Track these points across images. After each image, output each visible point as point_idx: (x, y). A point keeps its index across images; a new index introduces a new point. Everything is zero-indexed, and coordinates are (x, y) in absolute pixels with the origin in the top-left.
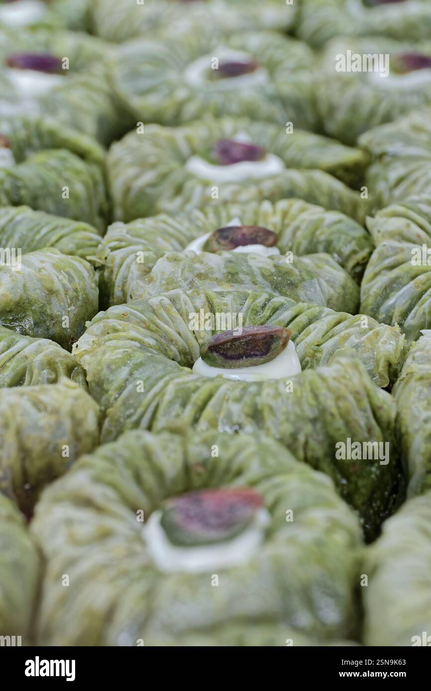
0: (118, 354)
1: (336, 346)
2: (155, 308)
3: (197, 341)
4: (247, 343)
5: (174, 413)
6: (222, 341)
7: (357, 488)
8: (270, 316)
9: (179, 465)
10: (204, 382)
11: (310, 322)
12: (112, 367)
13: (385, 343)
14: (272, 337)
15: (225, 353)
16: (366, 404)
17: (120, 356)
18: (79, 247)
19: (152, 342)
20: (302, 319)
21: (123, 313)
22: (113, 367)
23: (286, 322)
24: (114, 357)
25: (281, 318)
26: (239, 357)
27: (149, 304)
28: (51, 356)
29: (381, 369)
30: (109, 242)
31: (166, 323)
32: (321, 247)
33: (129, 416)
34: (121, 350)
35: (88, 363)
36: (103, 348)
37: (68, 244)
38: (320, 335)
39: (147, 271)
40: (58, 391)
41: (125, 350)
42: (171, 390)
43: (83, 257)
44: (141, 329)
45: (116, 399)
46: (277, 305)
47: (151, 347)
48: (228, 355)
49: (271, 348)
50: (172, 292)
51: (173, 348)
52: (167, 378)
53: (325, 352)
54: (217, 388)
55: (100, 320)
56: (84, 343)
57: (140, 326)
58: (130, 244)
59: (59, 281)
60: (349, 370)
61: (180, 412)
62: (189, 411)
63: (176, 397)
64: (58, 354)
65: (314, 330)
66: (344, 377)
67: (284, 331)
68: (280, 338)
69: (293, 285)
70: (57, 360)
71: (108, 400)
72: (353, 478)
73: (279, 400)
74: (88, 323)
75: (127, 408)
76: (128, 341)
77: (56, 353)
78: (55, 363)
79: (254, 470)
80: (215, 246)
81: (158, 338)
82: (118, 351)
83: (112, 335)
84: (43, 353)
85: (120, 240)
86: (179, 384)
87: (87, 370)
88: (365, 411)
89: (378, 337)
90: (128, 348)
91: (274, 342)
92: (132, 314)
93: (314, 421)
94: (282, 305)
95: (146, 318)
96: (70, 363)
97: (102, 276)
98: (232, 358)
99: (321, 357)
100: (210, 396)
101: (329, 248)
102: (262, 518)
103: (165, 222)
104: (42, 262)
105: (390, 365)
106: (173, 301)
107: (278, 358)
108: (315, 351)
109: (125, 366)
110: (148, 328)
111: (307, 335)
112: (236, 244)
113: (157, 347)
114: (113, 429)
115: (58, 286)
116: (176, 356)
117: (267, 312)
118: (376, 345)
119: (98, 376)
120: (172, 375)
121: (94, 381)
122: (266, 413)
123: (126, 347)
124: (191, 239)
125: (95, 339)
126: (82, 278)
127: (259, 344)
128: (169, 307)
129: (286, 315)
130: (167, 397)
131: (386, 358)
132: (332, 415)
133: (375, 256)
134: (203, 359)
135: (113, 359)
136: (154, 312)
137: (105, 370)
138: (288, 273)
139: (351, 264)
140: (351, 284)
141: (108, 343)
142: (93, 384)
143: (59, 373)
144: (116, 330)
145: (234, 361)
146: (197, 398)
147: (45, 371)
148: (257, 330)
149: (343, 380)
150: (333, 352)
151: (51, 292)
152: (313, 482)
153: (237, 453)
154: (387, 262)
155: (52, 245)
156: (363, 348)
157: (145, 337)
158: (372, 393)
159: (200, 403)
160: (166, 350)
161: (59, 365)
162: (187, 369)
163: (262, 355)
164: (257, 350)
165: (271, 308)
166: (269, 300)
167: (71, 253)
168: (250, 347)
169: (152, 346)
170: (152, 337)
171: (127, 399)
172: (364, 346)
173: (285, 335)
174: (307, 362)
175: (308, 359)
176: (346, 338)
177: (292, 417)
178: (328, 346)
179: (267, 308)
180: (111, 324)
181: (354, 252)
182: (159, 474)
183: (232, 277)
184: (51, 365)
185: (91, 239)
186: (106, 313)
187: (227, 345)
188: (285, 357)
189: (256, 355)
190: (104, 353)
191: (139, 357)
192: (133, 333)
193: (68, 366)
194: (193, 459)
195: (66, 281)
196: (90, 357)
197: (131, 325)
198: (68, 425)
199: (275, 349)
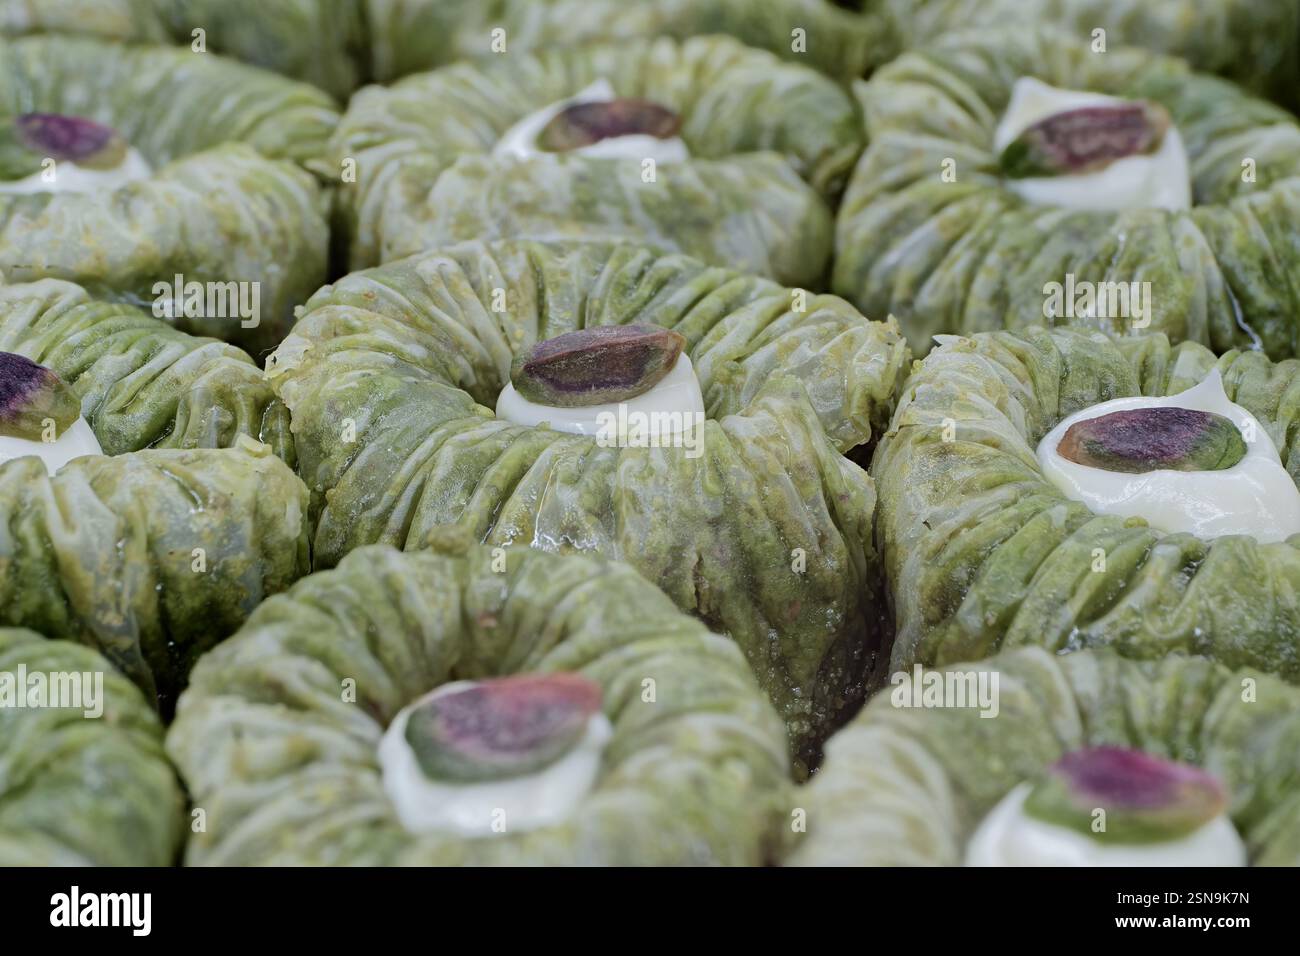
0: (349, 381)
1: (773, 363)
2: (428, 281)
3: (509, 345)
4: (598, 361)
5: (452, 504)
6: (549, 357)
7: (797, 647)
8: (651, 298)
9: (452, 615)
10: (514, 438)
11: (727, 310)
12: (339, 408)
13: (865, 359)
14: (646, 349)
15: (556, 378)
16: (815, 488)
17: (354, 384)
18: (295, 139)
19: (417, 351)
20: (711, 303)
21: (366, 292)
22: (341, 407)
23: (681, 309)
24: (343, 387)
25: (671, 301)
26: (584, 386)
27: (416, 274)
28: (223, 381)
29: (854, 412)
30: (352, 131)
31: (450, 311)
32: (766, 139)
33: (367, 507)
34: (358, 373)
35: (293, 394)
36: (323, 366)
37: (272, 134)
38: (743, 340)
39: (420, 196)
40: (230, 461)
41: (364, 371)
42: (448, 453)
43: (300, 162)
44: (400, 326)
45: (344, 471)
46: (665, 274)
47: (418, 364)
48: (563, 382)
49: (644, 369)
50: (463, 247)
51: (461, 360)
52: (441, 431)
53: (750, 374)
54: (538, 452)
55: (323, 304)
56: (289, 353)
57: (398, 320)
58: (390, 136)
59: (251, 214)
60: (786, 424)
61: (463, 502)
62: (481, 501)
63: (457, 471)
64: (237, 375)
65: (732, 327)
66: (776, 438)
67: (670, 338)
68: (663, 351)
69: (703, 225)
70: (235, 389)
71: (328, 470)
72: (790, 630)
73: (650, 482)
74: (299, 310)
75: (365, 491)
76: (372, 353)
77: (235, 374)
78: (232, 393)
79: (591, 630)
80: (558, 138)
81: (433, 341)
82: (351, 374)
83: (342, 340)
84: (210, 374)
85: (371, 129)
86: (463, 444)
87: (292, 410)
88: (814, 503)
89: (854, 347)
90: (371, 368)
91: (651, 358)
92: (383, 294)
93: (715, 523)
94: (675, 273)
95: (407, 303)
96: (262, 393)
97: (335, 202)
98: (569, 388)
99: (742, 384)
100: (522, 471)
101: (781, 143)
102: (599, 729)
103: (464, 83)
104: (219, 176)
105: (872, 402)
106: (466, 264)
107: (658, 390)
108: (732, 372)
109: (363, 404)
110: (412, 322)
111: (719, 337)
112: (598, 134)
113: (429, 362)
114: (338, 529)
115: (248, 225)
116: (467, 376)
117: (644, 289)
118: (849, 362)
119: (311, 424)
120: (450, 425)
121: (305, 434)
122: (624, 507)
123: (366, 364)
124: (515, 118)
125: (310, 346)
126: (295, 208)
127: (622, 363)
128: (456, 279)
129: (681, 296)
130: (440, 472)
131: (866, 389)
132: (751, 511)
133: (867, 163)
134: (515, 389)
135: (341, 391)
136: (426, 290)
137: (325, 413)
138: (694, 200)
139: (822, 174)
140: (818, 218)
141: (334, 357)
142: (303, 440)
143: (239, 415)
144: (350, 330)
145: (573, 393)
146: (497, 474)
147: (213, 409)
148: (617, 337)
149: (773, 445)
150: (767, 374)
151: (235, 238)
152: (701, 652)
153: (563, 594)
154: (891, 176)
155: (242, 137)
156: (823, 369)
157: (404, 343)
158: (828, 469)
159: (501, 484)
160: (446, 367)
161: (240, 397)
162: (484, 410)
163: (627, 383)
164: (618, 375)
165: (653, 281)
166: (650, 263)
167: (276, 155)
168: (603, 369)
169: (419, 360)
170: (419, 342)
171: (363, 472)
172: (825, 365)
173: (671, 345)
174: (717, 393)
175: (718, 385)
176: (790, 348)
177: (673, 517)
178: (757, 360)
179: (645, 279)
180: (341, 317)
181: (828, 153)
182: (414, 632)
183: (585, 211)
184: (224, 397)
185: (318, 123)
186: (333, 291)
187: (560, 364)
188: (673, 386)
189: (617, 384)
190: (325, 376)
191: (392, 385)
192: (382, 336)
193: (256, 400)
194: (477, 606)
195: (264, 216)
196: (298, 383)
197: (379, 318)
198: (247, 528)
199: (651, 372)
